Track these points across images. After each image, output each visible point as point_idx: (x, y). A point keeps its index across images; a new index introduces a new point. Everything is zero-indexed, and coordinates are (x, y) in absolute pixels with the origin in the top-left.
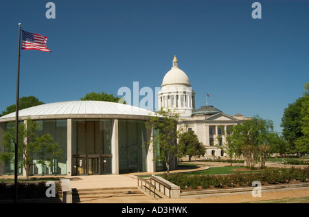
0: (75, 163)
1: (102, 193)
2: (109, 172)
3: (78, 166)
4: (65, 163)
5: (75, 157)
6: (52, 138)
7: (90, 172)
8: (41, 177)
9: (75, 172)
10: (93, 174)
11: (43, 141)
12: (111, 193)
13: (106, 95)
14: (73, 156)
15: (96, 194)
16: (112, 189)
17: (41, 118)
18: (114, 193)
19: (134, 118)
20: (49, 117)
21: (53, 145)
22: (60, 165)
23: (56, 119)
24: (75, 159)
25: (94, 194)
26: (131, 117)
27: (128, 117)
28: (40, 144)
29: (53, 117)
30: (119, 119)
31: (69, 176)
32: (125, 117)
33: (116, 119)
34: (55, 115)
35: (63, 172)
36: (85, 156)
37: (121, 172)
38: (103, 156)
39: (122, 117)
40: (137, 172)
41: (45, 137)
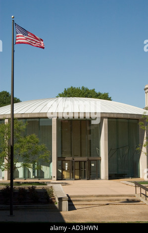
0: (60, 166)
1: (97, 200)
2: (98, 177)
3: (63, 169)
4: (49, 166)
5: (61, 160)
6: (37, 139)
7: (77, 177)
8: (23, 181)
9: (60, 177)
10: (80, 179)
11: (29, 142)
12: (107, 200)
13: (87, 90)
14: (58, 159)
15: (91, 201)
16: (107, 196)
17: (24, 116)
18: (110, 200)
19: (126, 117)
20: (33, 116)
21: (39, 146)
22: (44, 168)
23: (39, 118)
24: (60, 162)
25: (88, 201)
26: (122, 116)
27: (119, 116)
28: (26, 146)
29: (36, 116)
30: (108, 118)
31: (54, 180)
32: (115, 116)
33: (105, 118)
34: (39, 113)
35: (46, 176)
36: (70, 159)
37: (111, 177)
38: (91, 158)
39: (112, 116)
40: (128, 177)
41: (31, 138)
